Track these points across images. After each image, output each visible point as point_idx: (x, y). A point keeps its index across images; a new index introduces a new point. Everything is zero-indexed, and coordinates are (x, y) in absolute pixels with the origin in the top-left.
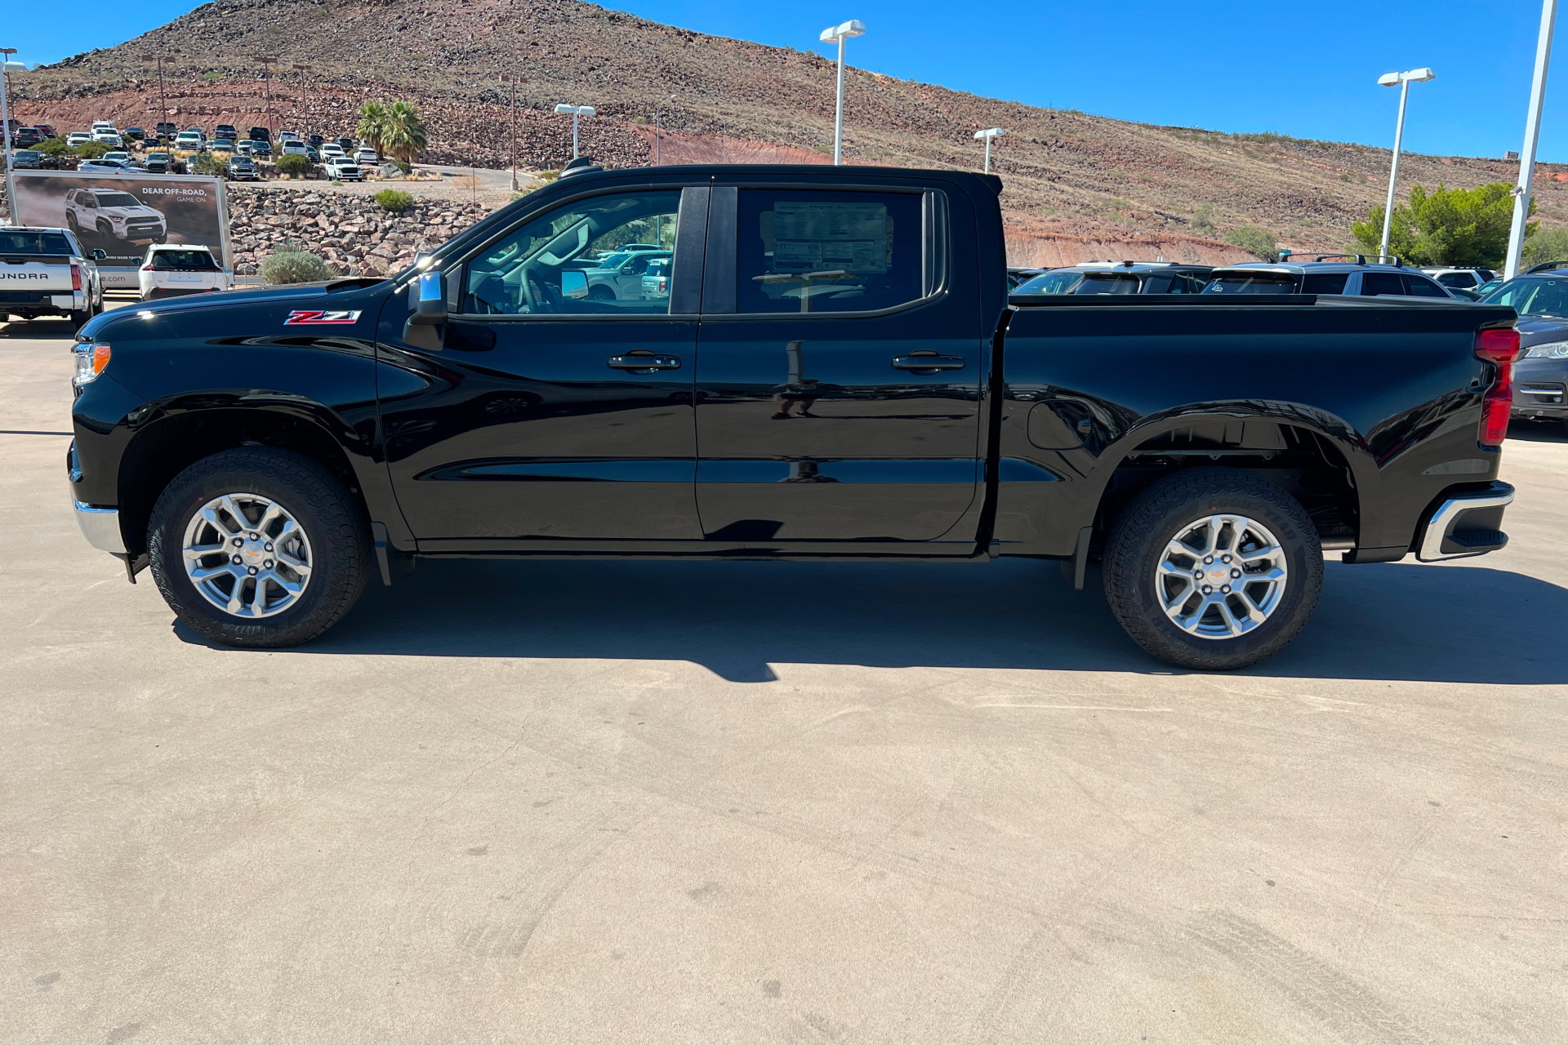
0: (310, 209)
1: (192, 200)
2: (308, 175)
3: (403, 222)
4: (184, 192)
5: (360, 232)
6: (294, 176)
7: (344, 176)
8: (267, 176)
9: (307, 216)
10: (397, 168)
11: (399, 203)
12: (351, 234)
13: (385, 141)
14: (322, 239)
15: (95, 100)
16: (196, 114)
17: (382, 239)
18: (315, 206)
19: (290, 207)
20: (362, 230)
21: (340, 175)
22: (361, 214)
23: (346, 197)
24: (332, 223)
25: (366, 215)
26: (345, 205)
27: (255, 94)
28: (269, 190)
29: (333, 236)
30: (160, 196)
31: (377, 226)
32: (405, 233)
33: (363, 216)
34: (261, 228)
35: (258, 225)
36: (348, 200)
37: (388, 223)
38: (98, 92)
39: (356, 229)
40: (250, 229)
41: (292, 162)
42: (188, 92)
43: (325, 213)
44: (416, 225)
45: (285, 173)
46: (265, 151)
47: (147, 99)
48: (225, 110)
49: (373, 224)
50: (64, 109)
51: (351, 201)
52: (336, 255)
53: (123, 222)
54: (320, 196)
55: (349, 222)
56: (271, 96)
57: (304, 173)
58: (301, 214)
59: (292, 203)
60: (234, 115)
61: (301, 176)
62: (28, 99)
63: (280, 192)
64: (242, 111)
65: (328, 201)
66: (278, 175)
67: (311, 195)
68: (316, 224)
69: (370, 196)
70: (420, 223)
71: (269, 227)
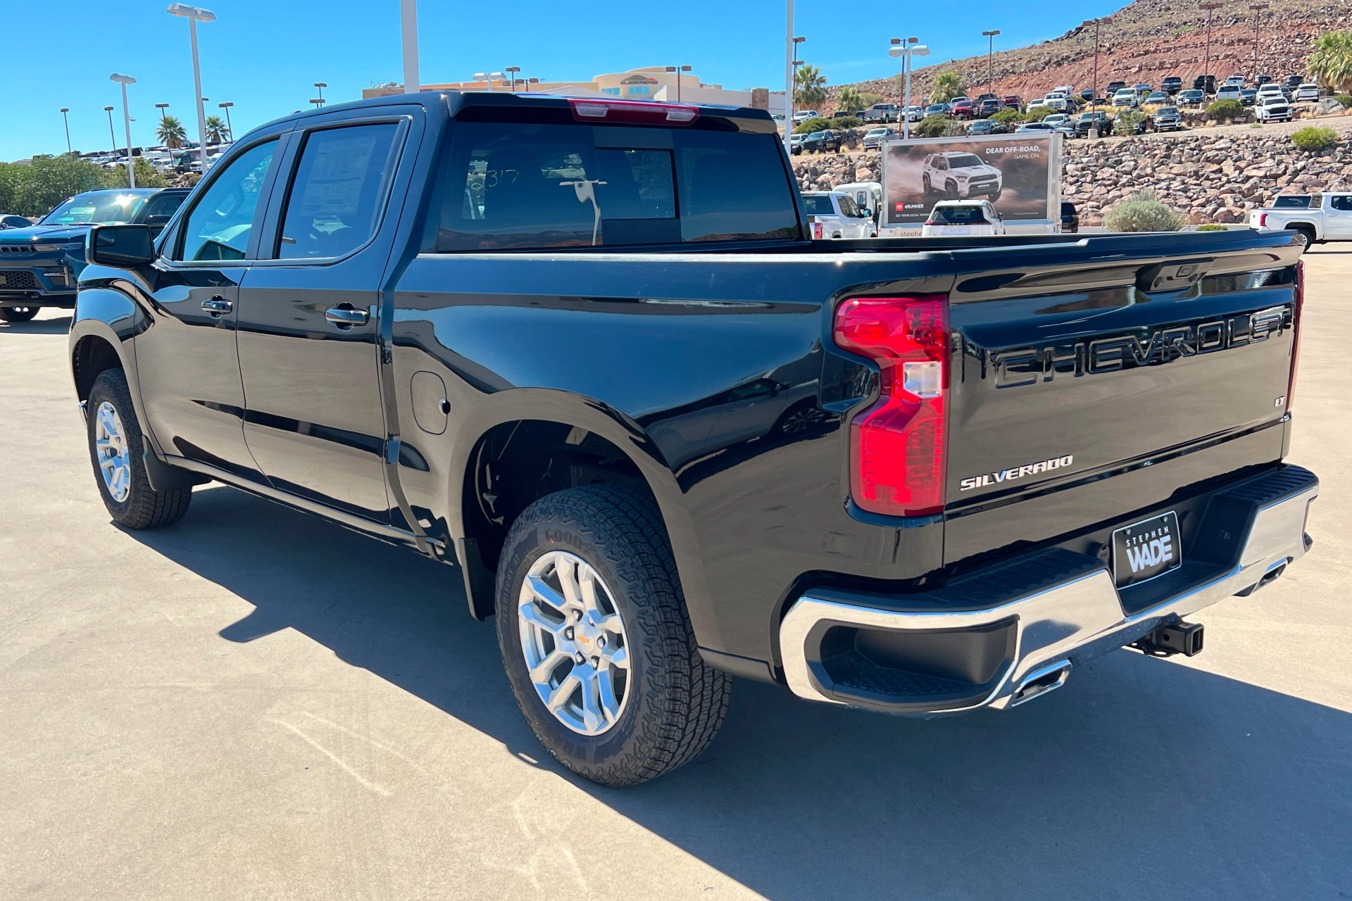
0: (1217, 155)
1: (1027, 156)
2: (1236, 119)
3: (1318, 163)
4: (1022, 149)
5: (1266, 176)
6: (1220, 121)
7: (1270, 117)
8: (1193, 124)
9: (1213, 163)
10: (1337, 102)
11: (1318, 142)
12: (1255, 178)
13: (1332, 74)
14: (1223, 186)
15: (1069, 67)
16: (1155, 69)
17: (1289, 183)
18: (1223, 151)
19: (1197, 154)
20: (1268, 174)
21: (1266, 117)
22: (1272, 157)
23: (1259, 140)
24: (1237, 168)
25: (1277, 158)
26: (1256, 148)
27: (1216, 42)
28: (1180, 140)
29: (1235, 182)
30: (999, 155)
31: (1286, 168)
32: (1317, 174)
33: (1274, 159)
34: (1163, 178)
35: (1161, 175)
36: (1261, 143)
37: (1300, 165)
38: (1073, 60)
39: (1262, 173)
40: (1151, 179)
41: (1221, 108)
42: (1152, 49)
43: (1232, 159)
44: (1333, 165)
45: (1211, 119)
46: (1197, 100)
47: (1114, 61)
48: (1184, 62)
49: (1282, 167)
50: (1042, 79)
51: (1264, 143)
52: (1232, 202)
53: (967, 181)
54: (1231, 140)
55: (1255, 166)
56: (1232, 41)
57: (1232, 117)
58: (1207, 161)
59: (1201, 150)
60: (1192, 65)
61: (1228, 121)
62: (1015, 73)
63: (1191, 140)
64: (1200, 61)
65: (1239, 145)
66: (1205, 122)
67: (1222, 140)
68: (1220, 171)
69: (1287, 137)
70: (1339, 162)
71: (1171, 176)
